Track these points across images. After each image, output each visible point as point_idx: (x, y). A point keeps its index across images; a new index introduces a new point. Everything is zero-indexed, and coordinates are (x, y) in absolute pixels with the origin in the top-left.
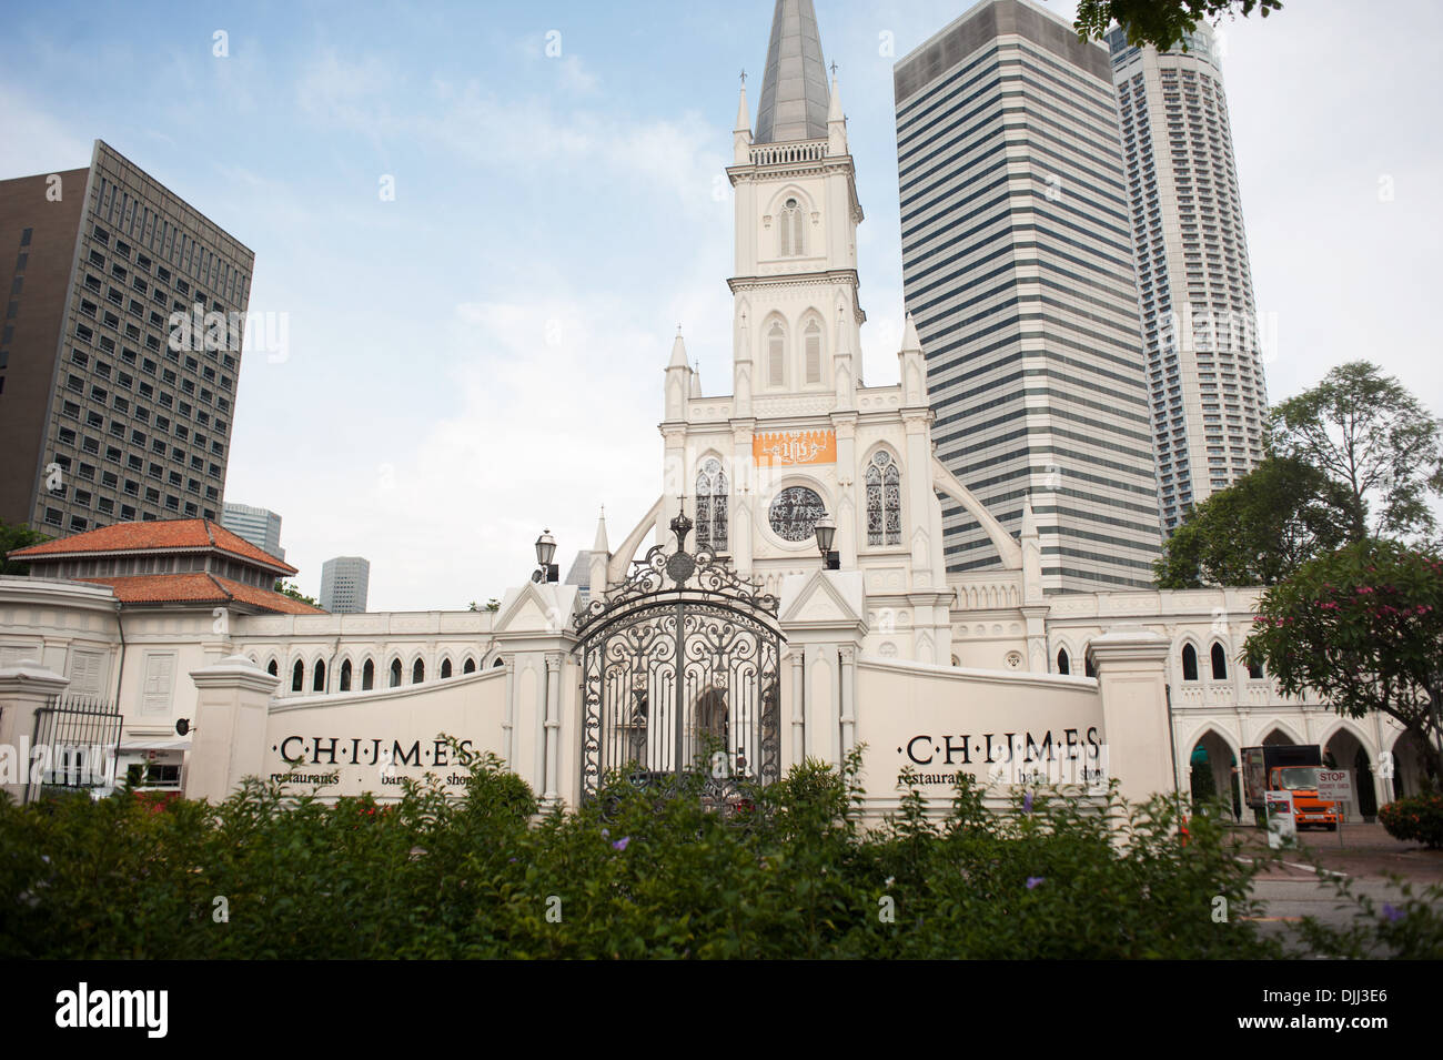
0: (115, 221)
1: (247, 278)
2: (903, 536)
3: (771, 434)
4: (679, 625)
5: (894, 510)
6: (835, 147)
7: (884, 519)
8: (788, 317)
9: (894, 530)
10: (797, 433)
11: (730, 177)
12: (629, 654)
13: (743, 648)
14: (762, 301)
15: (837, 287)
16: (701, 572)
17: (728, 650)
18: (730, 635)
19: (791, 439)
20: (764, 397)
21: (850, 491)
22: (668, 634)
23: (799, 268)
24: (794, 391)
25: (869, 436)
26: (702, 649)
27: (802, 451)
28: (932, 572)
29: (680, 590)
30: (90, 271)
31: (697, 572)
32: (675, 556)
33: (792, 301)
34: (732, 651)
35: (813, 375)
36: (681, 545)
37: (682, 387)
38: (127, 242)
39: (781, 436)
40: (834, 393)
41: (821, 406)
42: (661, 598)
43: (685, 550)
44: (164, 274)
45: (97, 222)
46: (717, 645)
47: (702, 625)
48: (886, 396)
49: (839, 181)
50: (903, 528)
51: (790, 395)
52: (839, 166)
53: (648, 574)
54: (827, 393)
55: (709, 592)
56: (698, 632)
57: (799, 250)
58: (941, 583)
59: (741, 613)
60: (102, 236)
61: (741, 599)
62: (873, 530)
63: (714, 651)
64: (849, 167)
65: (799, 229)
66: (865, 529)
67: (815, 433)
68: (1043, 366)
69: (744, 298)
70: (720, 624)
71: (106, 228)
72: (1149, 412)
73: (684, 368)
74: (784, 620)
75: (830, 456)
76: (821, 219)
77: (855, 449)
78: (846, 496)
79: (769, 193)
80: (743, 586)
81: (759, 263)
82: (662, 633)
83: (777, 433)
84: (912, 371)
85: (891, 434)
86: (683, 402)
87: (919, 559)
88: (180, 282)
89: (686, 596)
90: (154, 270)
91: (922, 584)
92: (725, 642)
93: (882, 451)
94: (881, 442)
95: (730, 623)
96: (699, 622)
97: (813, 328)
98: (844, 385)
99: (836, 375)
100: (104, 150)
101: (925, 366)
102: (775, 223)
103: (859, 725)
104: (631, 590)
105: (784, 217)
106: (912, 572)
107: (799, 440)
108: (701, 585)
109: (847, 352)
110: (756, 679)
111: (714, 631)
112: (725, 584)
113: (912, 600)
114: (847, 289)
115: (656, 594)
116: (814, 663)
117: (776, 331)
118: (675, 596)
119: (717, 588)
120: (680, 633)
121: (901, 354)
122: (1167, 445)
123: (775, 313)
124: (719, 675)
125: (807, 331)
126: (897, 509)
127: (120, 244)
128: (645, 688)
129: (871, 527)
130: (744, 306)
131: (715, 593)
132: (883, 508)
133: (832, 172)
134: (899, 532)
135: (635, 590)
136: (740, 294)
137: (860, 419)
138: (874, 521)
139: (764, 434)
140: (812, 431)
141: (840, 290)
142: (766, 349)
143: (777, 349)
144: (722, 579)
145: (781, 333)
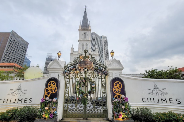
1: (28, 46)
11: (79, 30)
16: (90, 59)
17: (95, 73)
20: (81, 52)
26: (90, 73)
36: (86, 55)
37: (73, 50)
48: (94, 53)
57: (86, 38)
69: (80, 42)
76: (88, 35)
90: (17, 43)
97: (87, 46)
98: (90, 51)
100: (12, 31)
104: (76, 62)
105: (84, 35)
109: (90, 48)
123: (83, 44)
124: (93, 78)
133: (89, 31)
142: (82, 47)
144: (93, 61)
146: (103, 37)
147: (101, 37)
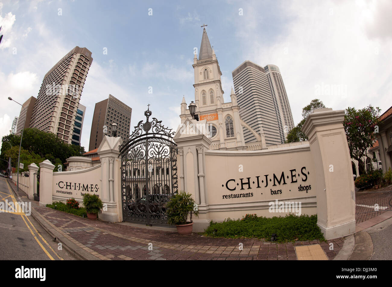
0: (112, 106)
1: (131, 113)
2: (235, 134)
3: (204, 115)
4: (147, 146)
5: (232, 129)
6: (214, 59)
7: (230, 131)
8: (206, 90)
9: (232, 133)
10: (209, 114)
11: (193, 67)
12: (133, 157)
13: (166, 152)
14: (200, 89)
15: (216, 84)
16: (153, 127)
17: (161, 153)
18: (162, 147)
19: (208, 116)
20: (202, 107)
21: (222, 126)
22: (143, 149)
23: (208, 81)
24: (208, 105)
25: (225, 113)
26: (153, 153)
27: (211, 118)
28: (241, 142)
29: (147, 134)
30: (108, 113)
31: (152, 127)
32: (146, 123)
33: (207, 88)
34: (162, 153)
35: (212, 102)
36: (148, 119)
37: (184, 107)
38: (113, 109)
39: (206, 115)
40: (217, 105)
41: (214, 108)
42: (141, 137)
43: (149, 121)
44: (121, 115)
45: (109, 106)
46: (158, 151)
47: (153, 145)
48: (228, 105)
49: (215, 65)
50: (234, 133)
51: (207, 106)
52: (215, 62)
53: (138, 131)
54: (215, 105)
55: (155, 134)
56: (152, 148)
57: (208, 78)
58: (244, 145)
59: (165, 139)
60: (110, 108)
61: (165, 135)
62: (228, 134)
63: (157, 153)
64: (217, 62)
65: (207, 74)
66: (226, 134)
67: (213, 114)
68: (261, 120)
69: (197, 88)
70: (159, 144)
71: (110, 107)
72: (277, 126)
73: (185, 103)
74: (175, 138)
75: (217, 118)
76: (212, 72)
77: (222, 117)
78: (221, 126)
79: (201, 69)
80: (166, 130)
81: (200, 81)
82: (142, 149)
83: (205, 115)
84: (233, 99)
85: (230, 112)
86: (185, 110)
87: (238, 139)
88: (118, 112)
89: (148, 136)
90: (117, 113)
91: (239, 145)
92: (160, 150)
93: (229, 116)
94: (228, 114)
95: (162, 143)
96: (152, 144)
97: (212, 92)
98: (219, 103)
99: (217, 101)
101: (236, 98)
102: (203, 74)
103: (206, 178)
104: (134, 136)
105: (204, 72)
106: (237, 142)
107: (210, 116)
108: (153, 132)
109: (219, 96)
110: (170, 163)
111: (157, 147)
112: (160, 130)
113: (238, 148)
114: (218, 84)
115: (140, 136)
116: (187, 154)
117: (204, 94)
118: (145, 136)
119: (158, 132)
120: (147, 148)
121: (231, 96)
122: (281, 134)
123: (204, 90)
124: (158, 162)
125: (210, 93)
126: (233, 129)
127: (112, 109)
128: (137, 168)
129: (227, 133)
130: (197, 90)
131: (157, 134)
132: (230, 129)
133: (213, 63)
134: (233, 134)
135: (135, 136)
136: (196, 88)
137: (223, 110)
138: (228, 132)
139: (202, 115)
140: (212, 113)
141: (217, 84)
142: (202, 98)
143: (204, 98)
144: (159, 129)
145: (205, 94)
146: (269, 68)
147: (266, 68)
